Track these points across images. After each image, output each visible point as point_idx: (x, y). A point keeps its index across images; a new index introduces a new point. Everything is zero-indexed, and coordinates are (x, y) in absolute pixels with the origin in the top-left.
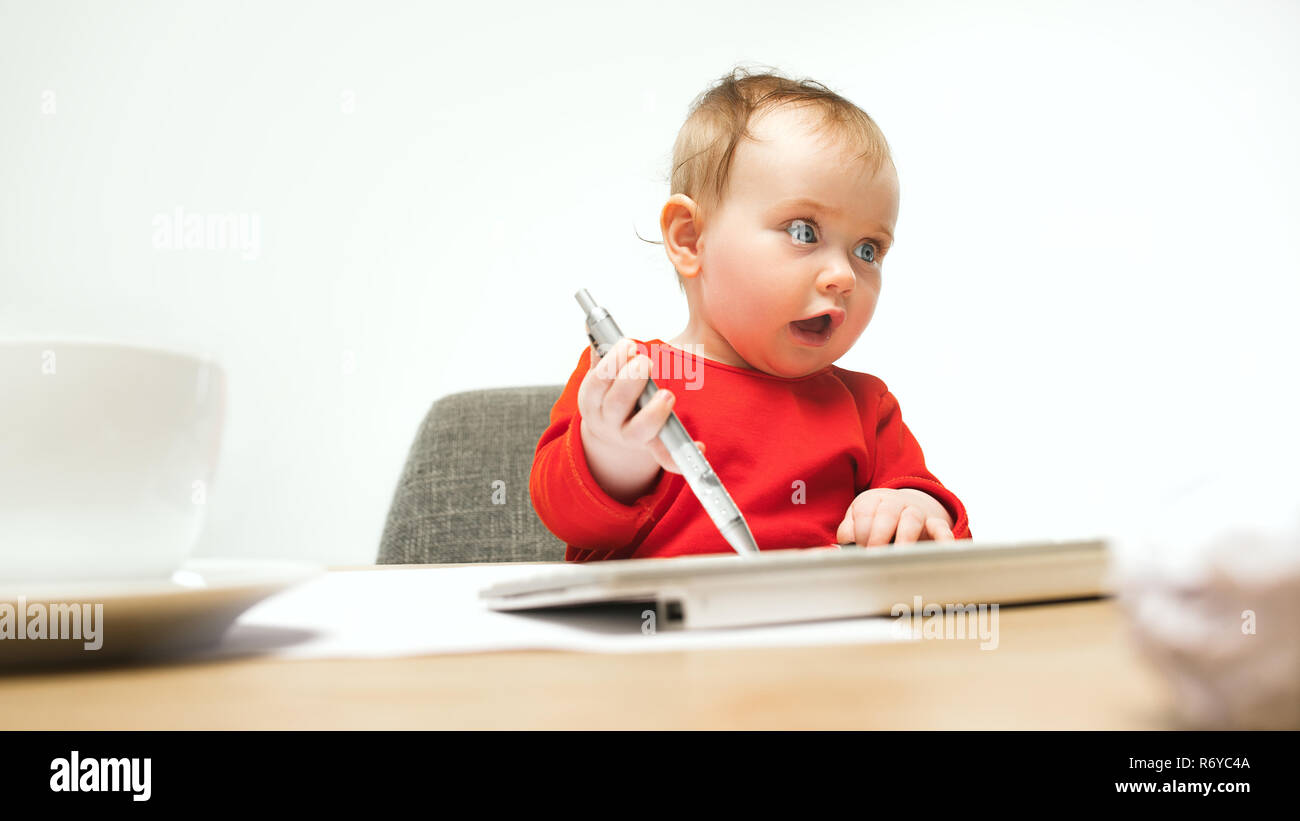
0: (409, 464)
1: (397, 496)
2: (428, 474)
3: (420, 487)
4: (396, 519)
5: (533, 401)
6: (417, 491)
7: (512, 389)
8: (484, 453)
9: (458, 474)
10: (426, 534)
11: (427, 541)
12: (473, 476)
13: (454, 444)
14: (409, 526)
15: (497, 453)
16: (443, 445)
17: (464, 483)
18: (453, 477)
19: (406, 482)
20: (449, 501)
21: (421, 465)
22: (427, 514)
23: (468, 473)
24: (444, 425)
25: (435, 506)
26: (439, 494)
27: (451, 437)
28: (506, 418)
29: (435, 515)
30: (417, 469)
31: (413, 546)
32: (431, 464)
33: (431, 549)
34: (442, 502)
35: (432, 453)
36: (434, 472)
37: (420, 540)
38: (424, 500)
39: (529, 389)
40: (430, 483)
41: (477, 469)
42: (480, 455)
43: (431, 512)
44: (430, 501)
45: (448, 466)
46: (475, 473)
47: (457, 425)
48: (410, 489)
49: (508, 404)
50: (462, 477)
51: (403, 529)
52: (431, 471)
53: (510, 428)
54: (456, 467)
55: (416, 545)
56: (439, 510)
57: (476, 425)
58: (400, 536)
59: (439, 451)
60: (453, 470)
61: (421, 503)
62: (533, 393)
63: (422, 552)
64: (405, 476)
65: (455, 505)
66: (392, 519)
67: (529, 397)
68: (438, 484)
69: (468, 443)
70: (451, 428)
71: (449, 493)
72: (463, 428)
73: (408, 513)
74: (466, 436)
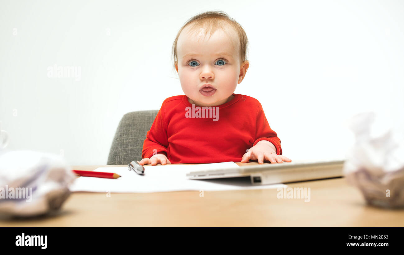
0: (117, 133)
1: (113, 143)
2: (123, 137)
3: (120, 140)
4: (113, 150)
5: (154, 115)
6: (120, 142)
7: (148, 111)
8: (140, 130)
9: (132, 136)
10: (122, 154)
11: (123, 156)
12: (136, 137)
13: (131, 128)
14: (117, 152)
15: (143, 130)
16: (127, 128)
17: (134, 140)
18: (130, 137)
19: (116, 139)
20: (129, 145)
21: (120, 134)
22: (123, 148)
23: (135, 136)
24: (127, 122)
25: (125, 146)
26: (126, 143)
27: (129, 125)
28: (146, 120)
29: (125, 149)
30: (119, 135)
31: (118, 158)
32: (124, 133)
33: (124, 159)
34: (127, 145)
35: (124, 130)
36: (125, 136)
37: (121, 156)
38: (122, 144)
39: (152, 111)
40: (124, 139)
41: (137, 135)
42: (138, 131)
43: (124, 148)
44: (123, 144)
45: (129, 134)
46: (137, 136)
47: (131, 122)
48: (117, 141)
49: (146, 116)
50: (133, 137)
51: (115, 153)
52: (124, 136)
53: (147, 123)
54: (131, 135)
55: (119, 158)
56: (126, 147)
57: (137, 122)
58: (115, 155)
59: (126, 130)
60: (130, 135)
61: (121, 145)
62: (154, 112)
63: (121, 160)
64: (116, 137)
65: (131, 146)
66: (112, 150)
67: (153, 114)
68: (126, 139)
69: (135, 127)
70: (130, 123)
71: (129, 142)
72: (133, 123)
73: (117, 148)
74: (134, 125)
